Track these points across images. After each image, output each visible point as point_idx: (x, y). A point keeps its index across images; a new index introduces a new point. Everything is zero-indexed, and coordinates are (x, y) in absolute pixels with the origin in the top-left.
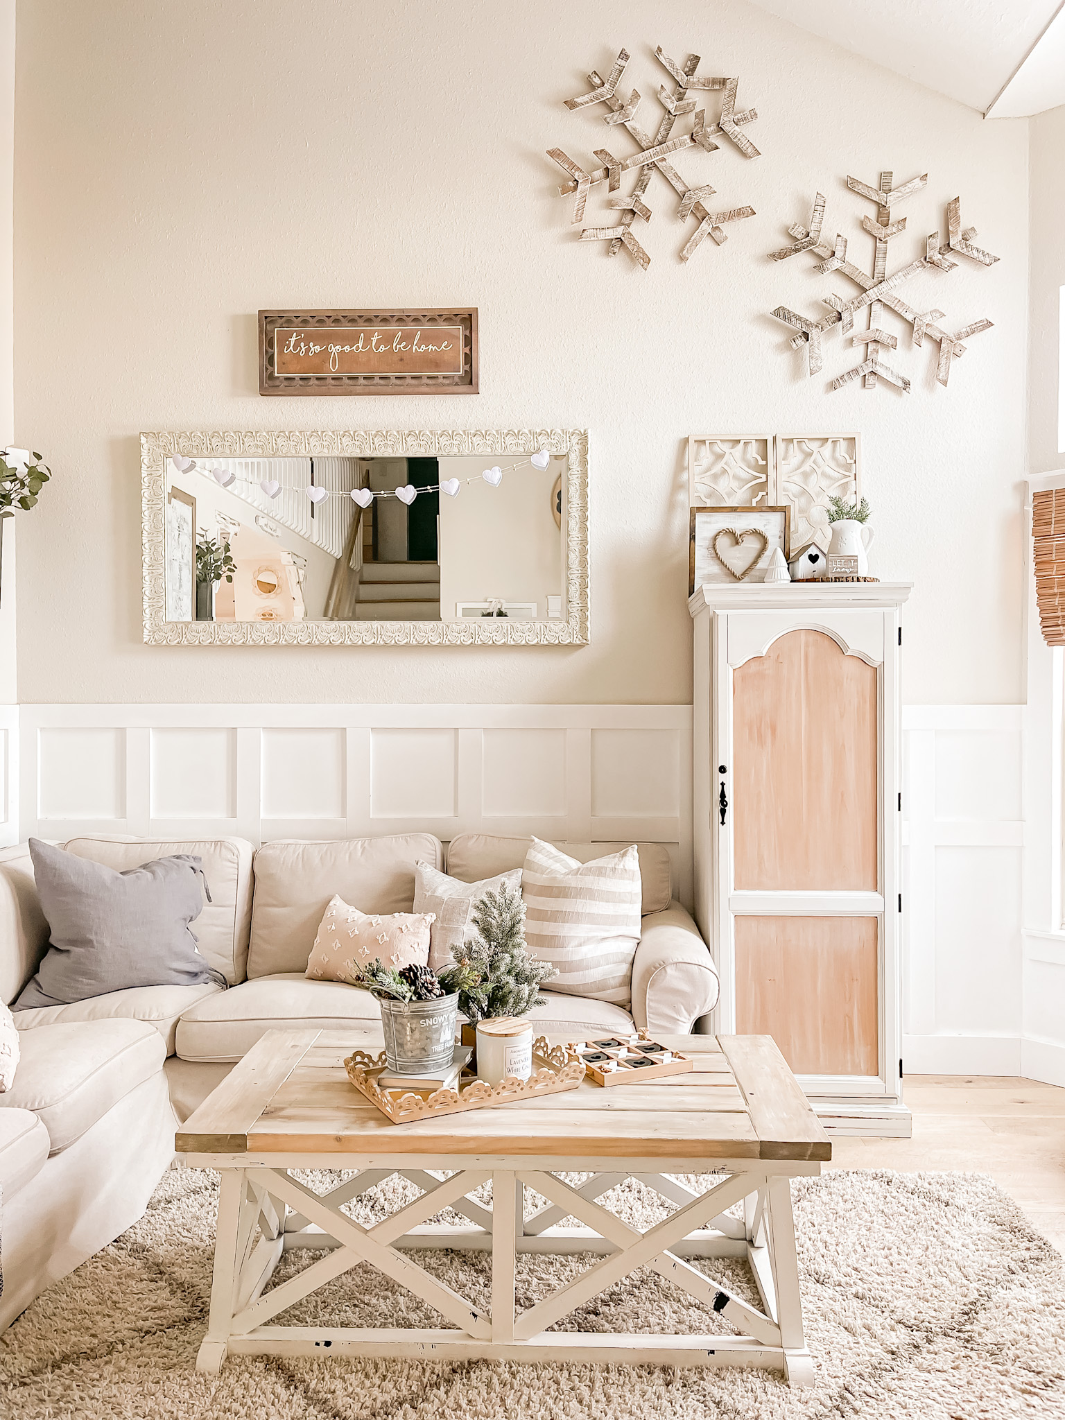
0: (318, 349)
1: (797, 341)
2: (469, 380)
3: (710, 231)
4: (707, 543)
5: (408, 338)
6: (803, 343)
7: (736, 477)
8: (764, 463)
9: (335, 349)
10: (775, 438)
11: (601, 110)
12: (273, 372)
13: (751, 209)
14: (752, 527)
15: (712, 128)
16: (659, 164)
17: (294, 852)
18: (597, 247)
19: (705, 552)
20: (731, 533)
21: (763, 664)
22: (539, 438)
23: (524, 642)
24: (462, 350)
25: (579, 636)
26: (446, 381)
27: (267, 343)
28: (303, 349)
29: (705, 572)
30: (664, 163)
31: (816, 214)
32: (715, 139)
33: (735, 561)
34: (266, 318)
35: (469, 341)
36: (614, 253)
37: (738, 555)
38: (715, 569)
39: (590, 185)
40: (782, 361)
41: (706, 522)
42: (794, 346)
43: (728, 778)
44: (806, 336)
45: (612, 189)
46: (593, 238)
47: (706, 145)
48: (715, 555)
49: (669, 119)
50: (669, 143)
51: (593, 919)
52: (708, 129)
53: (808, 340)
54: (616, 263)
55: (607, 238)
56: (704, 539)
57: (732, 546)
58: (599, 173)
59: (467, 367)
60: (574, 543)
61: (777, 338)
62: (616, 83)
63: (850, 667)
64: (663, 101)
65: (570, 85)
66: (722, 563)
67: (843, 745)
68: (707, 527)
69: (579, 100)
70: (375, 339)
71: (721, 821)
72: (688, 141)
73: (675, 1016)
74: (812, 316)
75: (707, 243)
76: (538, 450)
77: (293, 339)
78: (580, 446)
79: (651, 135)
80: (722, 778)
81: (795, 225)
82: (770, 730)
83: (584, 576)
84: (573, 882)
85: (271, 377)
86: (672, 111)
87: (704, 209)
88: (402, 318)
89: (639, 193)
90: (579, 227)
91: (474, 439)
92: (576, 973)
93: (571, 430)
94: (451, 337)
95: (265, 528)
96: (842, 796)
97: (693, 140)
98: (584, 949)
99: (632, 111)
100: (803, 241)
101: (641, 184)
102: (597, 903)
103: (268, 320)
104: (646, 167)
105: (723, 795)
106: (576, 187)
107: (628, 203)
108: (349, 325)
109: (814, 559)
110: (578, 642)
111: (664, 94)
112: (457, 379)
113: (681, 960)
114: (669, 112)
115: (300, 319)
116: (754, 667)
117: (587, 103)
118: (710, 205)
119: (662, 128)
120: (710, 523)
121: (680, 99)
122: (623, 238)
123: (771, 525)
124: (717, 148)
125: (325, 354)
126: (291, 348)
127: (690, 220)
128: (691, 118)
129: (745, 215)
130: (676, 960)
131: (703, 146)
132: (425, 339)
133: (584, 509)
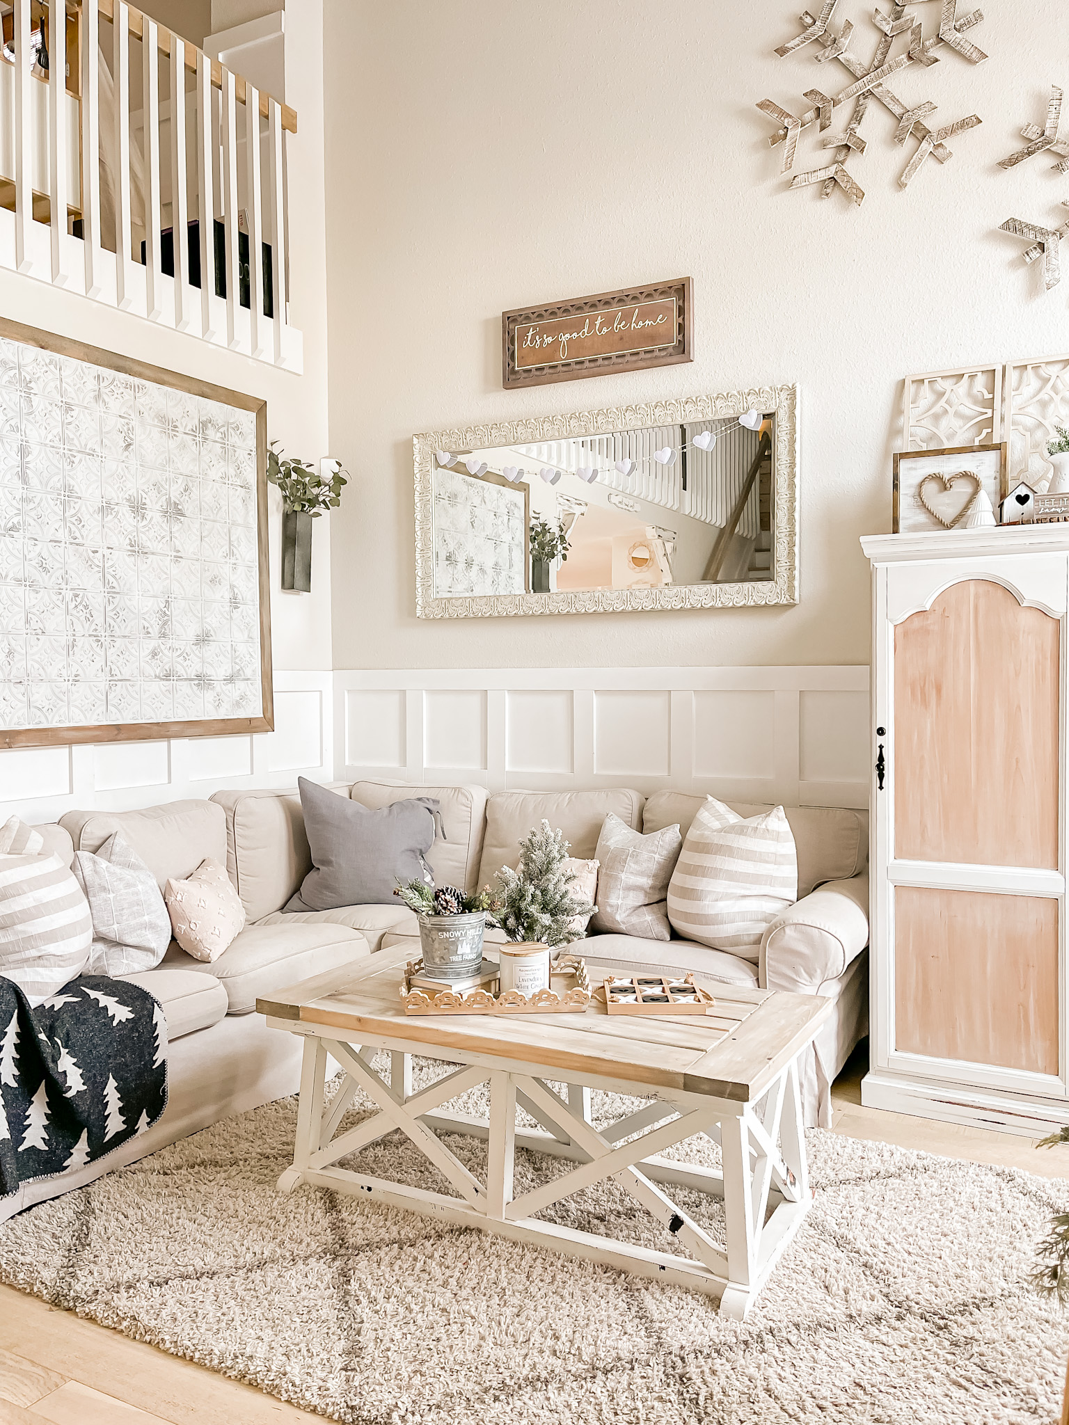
0: (550, 339)
1: (1031, 255)
2: (682, 350)
3: (931, 150)
4: (913, 491)
5: (627, 316)
6: (1038, 255)
7: (957, 414)
8: (991, 396)
9: (565, 338)
10: (1004, 368)
11: (814, 50)
12: (514, 367)
13: (977, 118)
14: (962, 470)
15: (931, 41)
16: (875, 91)
17: (516, 800)
18: (811, 191)
19: (910, 501)
20: (937, 478)
21: (927, 619)
22: (749, 398)
23: (731, 605)
24: (676, 320)
25: (787, 596)
26: (663, 353)
27: (509, 339)
28: (538, 342)
29: (911, 522)
30: (880, 88)
31: (1052, 109)
32: (933, 53)
33: (944, 508)
34: (508, 318)
35: (681, 311)
36: (827, 194)
37: (947, 501)
38: (922, 518)
39: (800, 129)
40: (1019, 277)
41: (911, 469)
42: (1028, 259)
43: (888, 741)
44: (1042, 246)
45: (823, 128)
46: (804, 184)
47: (924, 60)
48: (921, 503)
49: (886, 41)
50: (885, 67)
51: (732, 876)
52: (927, 43)
53: (1044, 251)
54: (830, 205)
55: (819, 179)
56: (910, 486)
57: (941, 491)
58: (810, 115)
59: (680, 337)
60: (783, 501)
61: (1011, 253)
62: (827, 18)
63: (1026, 620)
64: (878, 24)
65: (781, 29)
66: (929, 511)
67: (1019, 707)
68: (912, 473)
69: (789, 45)
70: (598, 323)
71: (878, 785)
72: (905, 60)
73: (795, 977)
74: (1050, 224)
75: (930, 163)
76: (746, 411)
77: (530, 334)
78: (789, 402)
79: (866, 63)
80: (880, 740)
81: (1028, 125)
82: (934, 690)
83: (792, 533)
84: (716, 839)
85: (513, 372)
86: (888, 33)
87: (925, 128)
88: (621, 298)
89: (854, 126)
90: (789, 175)
91: (686, 406)
92: (712, 927)
93: (779, 386)
94: (666, 309)
95: (620, 505)
96: (1017, 762)
97: (910, 58)
98: (721, 904)
99: (844, 42)
100: (1037, 141)
101: (857, 116)
102: (736, 860)
103: (510, 319)
104: (861, 97)
105: (881, 759)
106: (786, 135)
107: (842, 138)
108: (577, 312)
109: (1022, 500)
110: (785, 602)
111: (879, 17)
112: (671, 350)
113: (801, 922)
114: (886, 34)
115: (536, 315)
116: (917, 623)
117: (799, 45)
118: (931, 124)
119: (879, 52)
120: (915, 469)
121: (898, 18)
122: (835, 177)
123: (984, 467)
124: (937, 60)
125: (556, 342)
126: (529, 342)
127: (909, 142)
128: (908, 36)
129: (970, 125)
130: (796, 922)
131: (921, 61)
132: (643, 316)
133: (792, 465)
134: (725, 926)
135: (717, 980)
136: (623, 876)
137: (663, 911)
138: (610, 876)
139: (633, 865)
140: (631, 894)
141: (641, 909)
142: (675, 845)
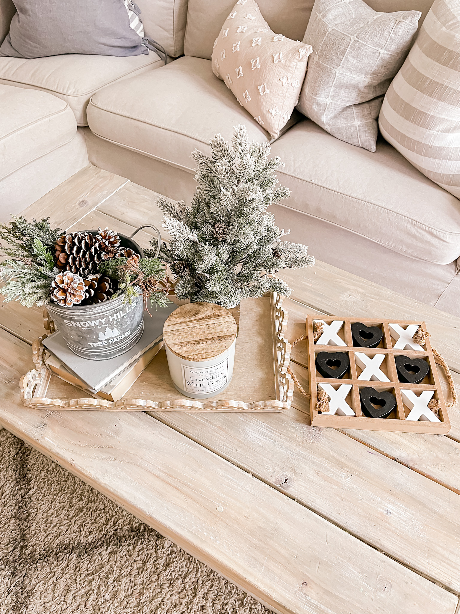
134: (449, 163)
135: (425, 231)
136: (338, 72)
137: (374, 114)
138: (323, 69)
139: (351, 59)
140: (343, 92)
141: (350, 111)
142: (408, 38)
